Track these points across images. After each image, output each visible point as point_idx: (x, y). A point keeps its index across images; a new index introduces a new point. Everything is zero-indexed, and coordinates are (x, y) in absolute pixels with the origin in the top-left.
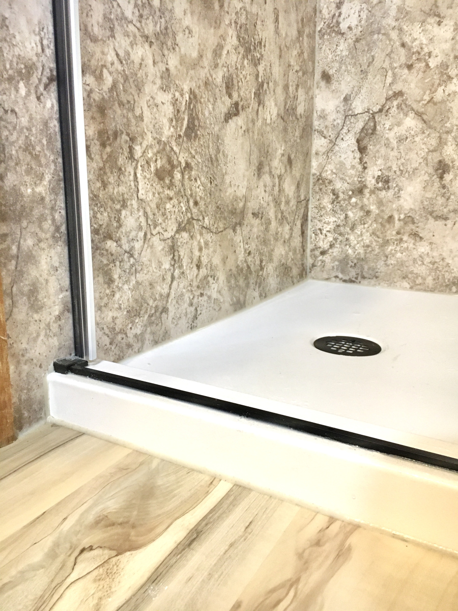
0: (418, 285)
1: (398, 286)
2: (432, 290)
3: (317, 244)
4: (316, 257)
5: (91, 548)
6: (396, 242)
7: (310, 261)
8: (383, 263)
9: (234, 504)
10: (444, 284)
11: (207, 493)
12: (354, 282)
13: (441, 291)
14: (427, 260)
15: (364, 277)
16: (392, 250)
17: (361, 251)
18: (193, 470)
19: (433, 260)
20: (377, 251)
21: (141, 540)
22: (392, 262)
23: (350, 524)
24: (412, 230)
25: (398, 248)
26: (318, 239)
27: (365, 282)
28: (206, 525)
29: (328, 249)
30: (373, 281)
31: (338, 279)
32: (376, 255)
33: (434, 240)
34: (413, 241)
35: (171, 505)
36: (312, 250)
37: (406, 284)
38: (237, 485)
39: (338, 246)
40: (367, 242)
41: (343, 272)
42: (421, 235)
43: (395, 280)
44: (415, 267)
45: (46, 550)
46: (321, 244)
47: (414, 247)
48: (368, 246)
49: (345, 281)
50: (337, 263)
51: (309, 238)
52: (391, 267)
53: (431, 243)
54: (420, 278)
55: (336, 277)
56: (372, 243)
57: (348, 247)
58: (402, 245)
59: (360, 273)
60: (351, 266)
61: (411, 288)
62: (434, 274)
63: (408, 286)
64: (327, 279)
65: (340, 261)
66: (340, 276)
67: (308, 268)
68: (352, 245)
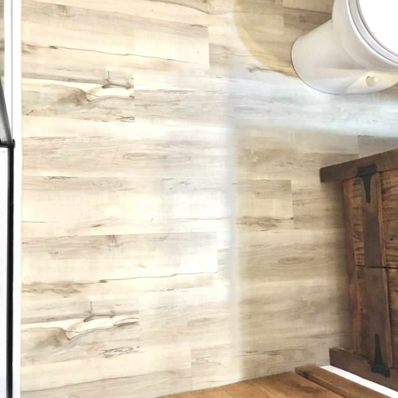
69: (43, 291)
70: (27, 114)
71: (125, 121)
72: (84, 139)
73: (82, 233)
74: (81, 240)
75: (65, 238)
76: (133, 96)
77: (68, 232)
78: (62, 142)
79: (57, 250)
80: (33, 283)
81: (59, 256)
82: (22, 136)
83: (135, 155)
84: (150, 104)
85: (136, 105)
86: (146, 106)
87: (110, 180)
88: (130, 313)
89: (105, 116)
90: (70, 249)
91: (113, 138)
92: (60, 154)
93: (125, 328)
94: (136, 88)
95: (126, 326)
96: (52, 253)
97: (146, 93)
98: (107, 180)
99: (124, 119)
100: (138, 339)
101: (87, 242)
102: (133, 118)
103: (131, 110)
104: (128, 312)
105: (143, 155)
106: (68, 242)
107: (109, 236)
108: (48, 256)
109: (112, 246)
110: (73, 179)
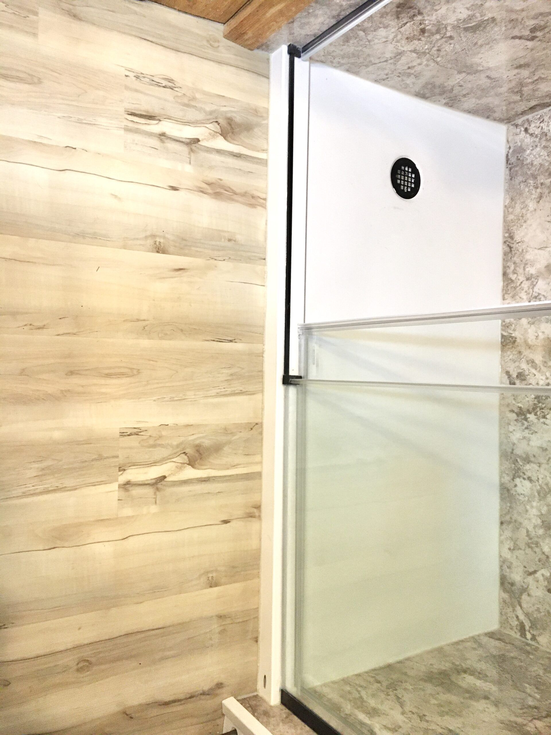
0: (508, 210)
1: (506, 197)
2: (505, 221)
3: (532, 122)
4: (522, 125)
5: (219, 124)
6: (535, 184)
7: (519, 121)
8: (521, 180)
9: (257, 163)
10: (509, 228)
11: (258, 151)
12: (507, 163)
13: (504, 226)
14: (524, 211)
15: (510, 169)
16: (530, 183)
17: (529, 161)
18: (267, 140)
19: (524, 215)
20: (529, 173)
21: (229, 139)
22: (522, 187)
23: (266, 205)
24: (544, 193)
25: (531, 188)
26: (537, 121)
27: (508, 172)
28: (244, 157)
29: (529, 133)
30: (508, 177)
31: (508, 150)
32: (526, 173)
33: (538, 211)
34: (536, 197)
35: (247, 141)
36: (528, 120)
37: (508, 201)
38: (267, 160)
39: (532, 141)
40: (535, 163)
41: (514, 151)
42: (541, 201)
43: (510, 194)
44: (519, 204)
45: (212, 109)
46: (533, 125)
47: (533, 199)
48: (532, 164)
49: (507, 155)
50: (519, 144)
51: (536, 113)
52: (519, 187)
53: (535, 210)
54: (512, 210)
55: (510, 148)
56: (534, 167)
57: (531, 149)
58: (534, 190)
59: (513, 166)
60: (517, 157)
61: (505, 206)
62: (516, 218)
63: (506, 204)
64: (508, 141)
65: (521, 146)
66: (511, 151)
67: (515, 122)
68: (533, 151)
69: (244, 194)
70: (257, 424)
71: (135, 428)
72: (193, 397)
73: (199, 262)
74: (200, 252)
75: (220, 258)
76: (120, 471)
77: (216, 267)
78: (219, 390)
79: (230, 244)
80: (255, 207)
81: (226, 235)
82: (263, 395)
83: (122, 375)
84: (93, 463)
85: (117, 457)
86: (100, 458)
87: (160, 335)
88: (137, 131)
89: (164, 433)
90: (214, 243)
91: (155, 401)
92: (223, 373)
93: (145, 111)
94: (115, 486)
95: (144, 113)
96: (235, 241)
97: (99, 480)
98: (164, 336)
99: (137, 432)
100: (127, 88)
101: (193, 248)
102: (123, 434)
103: (125, 448)
104: (140, 133)
105: (108, 376)
106: (216, 253)
107: (164, 252)
108: (239, 237)
109: (160, 237)
110: (209, 338)
